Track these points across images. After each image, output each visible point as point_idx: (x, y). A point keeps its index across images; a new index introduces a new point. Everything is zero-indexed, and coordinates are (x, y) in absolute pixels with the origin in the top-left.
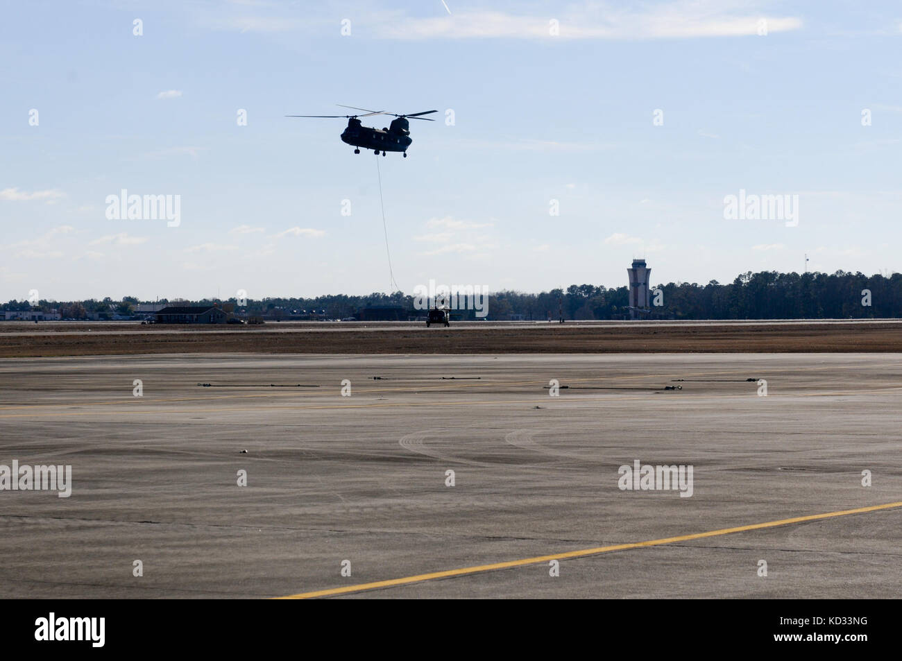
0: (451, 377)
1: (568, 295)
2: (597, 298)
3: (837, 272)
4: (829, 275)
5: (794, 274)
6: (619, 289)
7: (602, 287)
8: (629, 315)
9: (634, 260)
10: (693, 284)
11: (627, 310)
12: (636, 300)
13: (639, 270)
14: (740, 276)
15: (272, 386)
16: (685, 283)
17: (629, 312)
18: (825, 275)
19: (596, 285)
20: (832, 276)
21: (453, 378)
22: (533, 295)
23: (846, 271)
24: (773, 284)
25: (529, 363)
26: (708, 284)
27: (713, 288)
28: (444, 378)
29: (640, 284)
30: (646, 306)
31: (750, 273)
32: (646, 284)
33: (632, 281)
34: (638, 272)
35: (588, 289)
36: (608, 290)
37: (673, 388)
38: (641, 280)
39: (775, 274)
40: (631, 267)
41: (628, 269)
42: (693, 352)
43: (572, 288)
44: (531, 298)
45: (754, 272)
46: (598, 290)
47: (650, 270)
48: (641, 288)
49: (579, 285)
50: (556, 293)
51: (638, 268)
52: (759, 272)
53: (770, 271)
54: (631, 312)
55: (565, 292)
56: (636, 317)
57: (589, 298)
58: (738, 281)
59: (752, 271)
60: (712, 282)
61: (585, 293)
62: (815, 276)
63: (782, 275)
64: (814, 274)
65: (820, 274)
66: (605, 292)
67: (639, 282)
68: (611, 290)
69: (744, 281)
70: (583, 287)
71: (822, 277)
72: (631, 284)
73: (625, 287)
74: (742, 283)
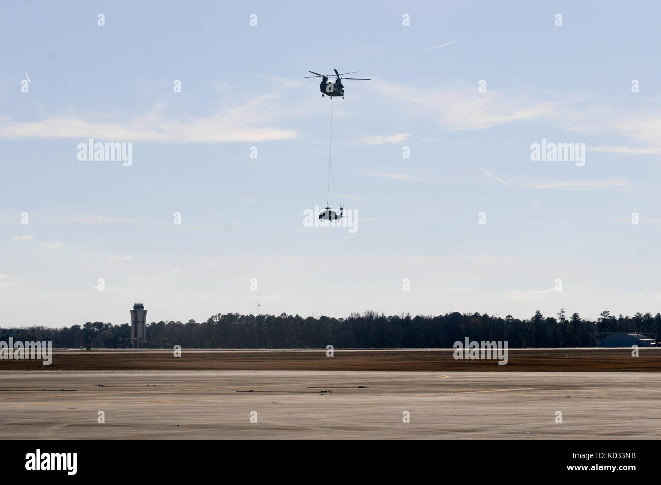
0: (153, 385)
1: (83, 329)
2: (107, 331)
3: (282, 315)
4: (276, 316)
5: (251, 315)
6: (122, 325)
7: (109, 323)
8: (131, 344)
9: (135, 304)
10: (177, 322)
11: (129, 341)
12: (136, 334)
13: (138, 311)
14: (212, 316)
15: (43, 390)
16: (172, 321)
17: (130, 342)
18: (273, 316)
19: (105, 322)
20: (278, 317)
21: (155, 386)
22: (57, 329)
23: (288, 314)
24: (235, 323)
25: (163, 376)
26: (187, 322)
27: (192, 324)
28: (148, 386)
29: (139, 322)
30: (143, 337)
31: (219, 314)
32: (144, 321)
33: (134, 320)
34: (138, 313)
35: (99, 325)
36: (114, 326)
37: (326, 392)
38: (140, 319)
39: (237, 315)
40: (133, 309)
41: (131, 311)
42: (254, 370)
43: (88, 325)
44: (55, 331)
45: (222, 314)
46: (107, 326)
47: (147, 311)
48: (140, 325)
49: (92, 322)
50: (76, 328)
51: (138, 310)
52: (226, 314)
53: (234, 313)
54: (133, 342)
55: (82, 327)
56: (136, 347)
57: (100, 331)
58: (211, 320)
59: (221, 313)
60: (190, 321)
61: (97, 328)
62: (266, 317)
63: (243, 316)
64: (265, 316)
65: (270, 316)
66: (112, 327)
67: (138, 320)
68: (117, 327)
69: (215, 321)
70: (96, 324)
71: (271, 318)
72: (132, 321)
73: (127, 324)
74: (213, 322)
